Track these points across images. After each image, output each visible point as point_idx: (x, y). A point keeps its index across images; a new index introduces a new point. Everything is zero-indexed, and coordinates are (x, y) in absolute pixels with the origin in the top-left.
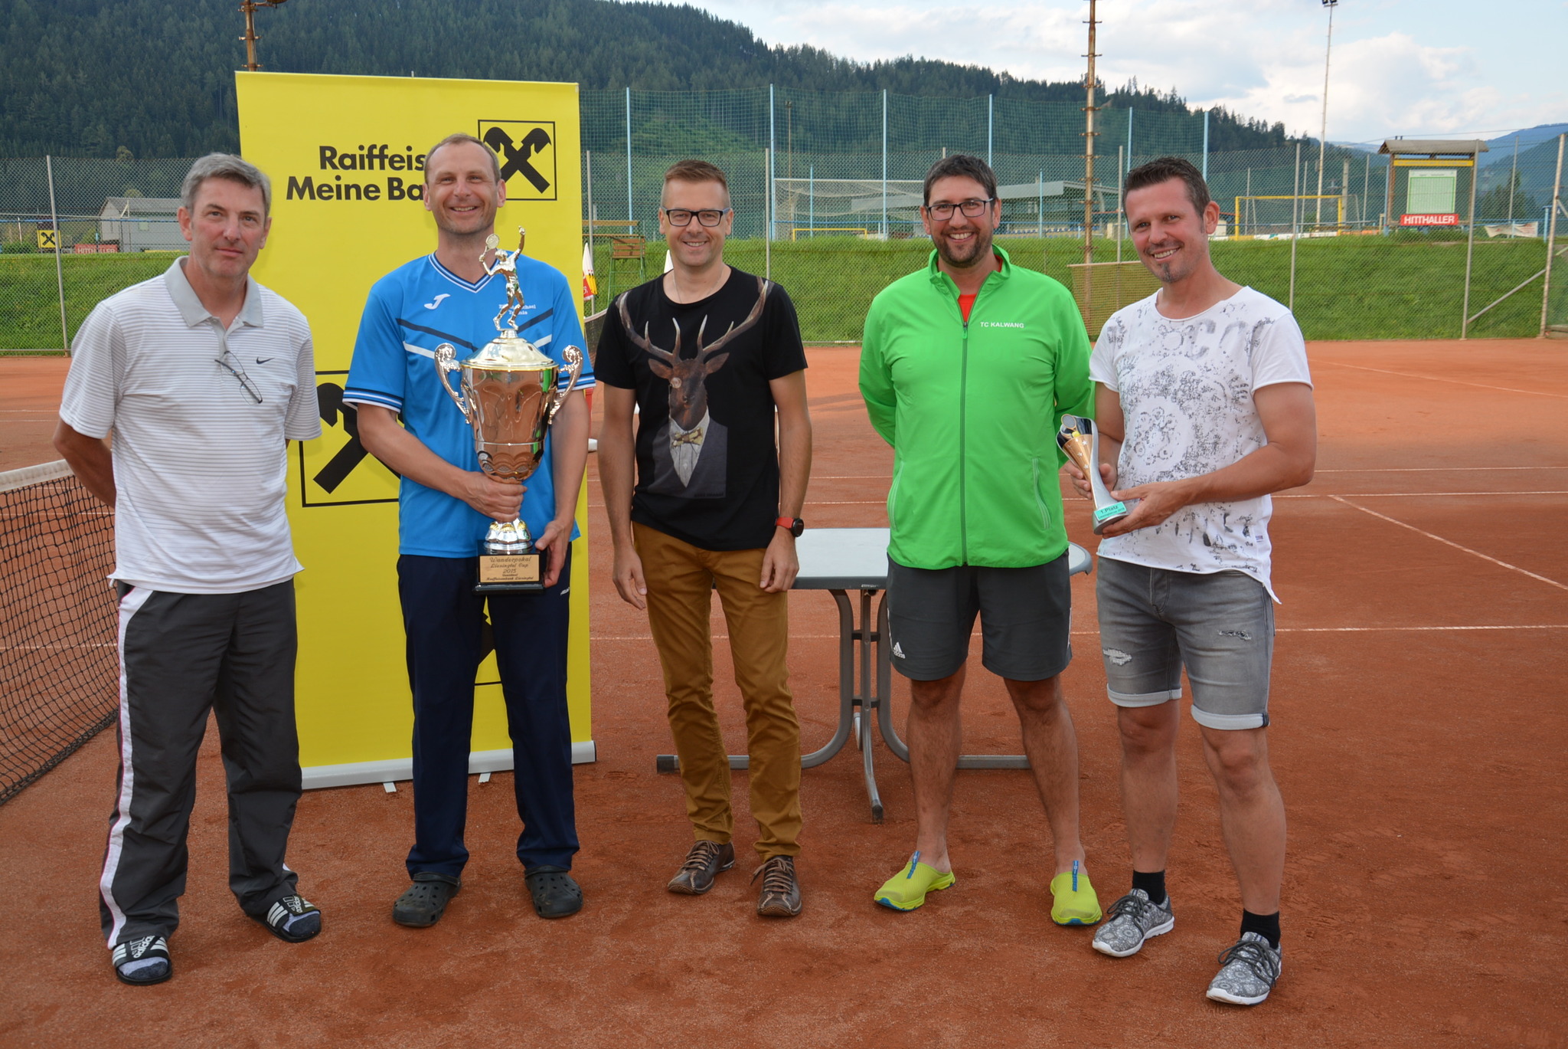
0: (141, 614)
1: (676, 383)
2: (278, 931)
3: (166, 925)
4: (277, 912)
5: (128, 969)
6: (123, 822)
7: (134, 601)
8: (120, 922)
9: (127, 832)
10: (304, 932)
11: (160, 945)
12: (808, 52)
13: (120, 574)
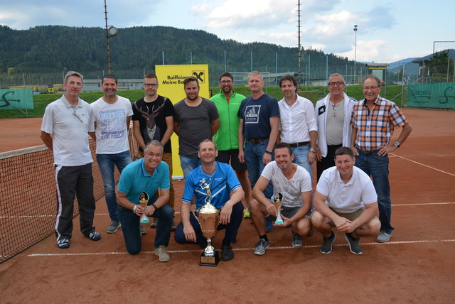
0: (60, 171)
1: (148, 119)
2: (92, 239)
3: (69, 237)
4: (91, 235)
5: (60, 245)
6: (59, 215)
7: (59, 168)
8: (59, 235)
9: (60, 217)
10: (98, 239)
11: (67, 241)
12: (231, 40)
13: (55, 163)
